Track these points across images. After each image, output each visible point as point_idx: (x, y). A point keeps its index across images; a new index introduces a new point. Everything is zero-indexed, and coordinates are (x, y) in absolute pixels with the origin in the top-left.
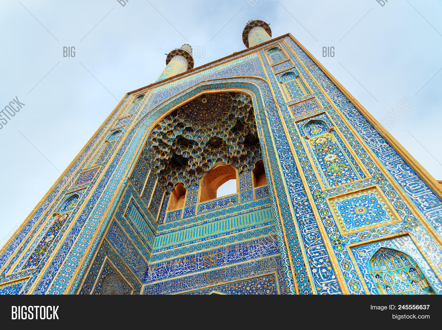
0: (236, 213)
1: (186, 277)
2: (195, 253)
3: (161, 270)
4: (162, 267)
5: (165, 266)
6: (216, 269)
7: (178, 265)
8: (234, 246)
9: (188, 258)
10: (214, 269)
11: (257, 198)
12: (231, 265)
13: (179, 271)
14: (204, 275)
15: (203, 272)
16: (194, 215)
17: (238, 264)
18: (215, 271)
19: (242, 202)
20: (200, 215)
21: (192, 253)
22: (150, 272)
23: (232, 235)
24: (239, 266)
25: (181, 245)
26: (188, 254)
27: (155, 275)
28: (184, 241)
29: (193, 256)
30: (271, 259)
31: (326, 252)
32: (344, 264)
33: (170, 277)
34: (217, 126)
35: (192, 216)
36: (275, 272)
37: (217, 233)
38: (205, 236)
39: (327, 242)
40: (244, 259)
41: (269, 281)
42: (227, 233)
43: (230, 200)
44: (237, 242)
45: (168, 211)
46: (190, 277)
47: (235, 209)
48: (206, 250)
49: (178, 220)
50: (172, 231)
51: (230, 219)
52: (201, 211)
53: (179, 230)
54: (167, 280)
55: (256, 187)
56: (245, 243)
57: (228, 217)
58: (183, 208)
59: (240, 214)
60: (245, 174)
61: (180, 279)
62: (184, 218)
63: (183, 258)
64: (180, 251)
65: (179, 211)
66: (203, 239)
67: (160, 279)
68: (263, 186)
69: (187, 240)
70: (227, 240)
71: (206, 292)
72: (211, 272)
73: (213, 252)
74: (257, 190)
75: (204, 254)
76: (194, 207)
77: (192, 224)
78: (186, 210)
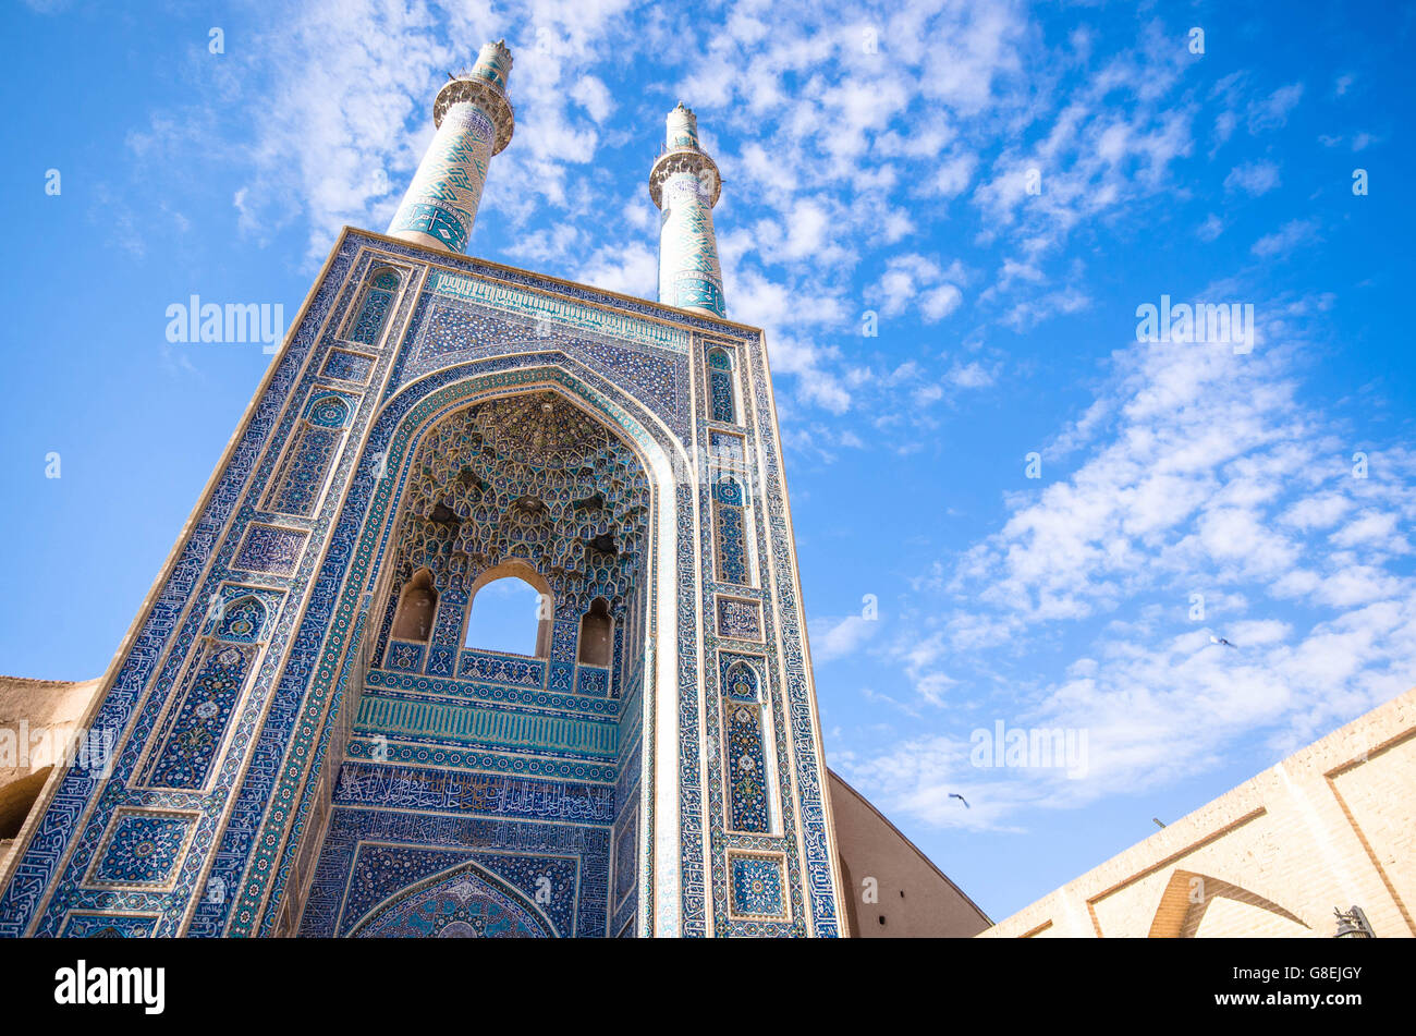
0: (534, 707)
1: (423, 817)
2: (445, 768)
3: (372, 784)
4: (374, 778)
5: (380, 776)
6: (482, 817)
7: (408, 783)
8: (521, 781)
9: (429, 773)
10: (477, 817)
11: (579, 691)
12: (508, 819)
13: (410, 798)
14: (458, 822)
15: (456, 815)
16: (450, 674)
17: (522, 820)
18: (479, 822)
19: (552, 689)
20: (464, 681)
21: (439, 768)
22: (348, 781)
23: (522, 756)
24: (523, 826)
25: (415, 739)
26: (429, 766)
27: (358, 790)
28: (425, 732)
29: (440, 775)
30: (577, 830)
33: (390, 804)
34: (548, 471)
35: (443, 674)
36: (579, 857)
37: (493, 738)
38: (470, 736)
40: (535, 815)
41: (567, 869)
42: (513, 749)
43: (529, 671)
44: (527, 775)
45: (391, 639)
46: (430, 817)
47: (535, 699)
48: (467, 770)
49: (414, 671)
50: (400, 696)
51: (522, 717)
52: (466, 669)
53: (416, 700)
54: (383, 809)
55: (583, 658)
56: (542, 783)
57: (519, 710)
58: (429, 645)
59: (542, 713)
60: (568, 615)
61: (411, 817)
62: (429, 672)
63: (419, 772)
64: (415, 754)
65: (420, 649)
66: (465, 744)
67: (368, 803)
68: (595, 666)
69: (431, 732)
70: (510, 764)
71: (457, 857)
72: (471, 821)
73: (480, 779)
74: (583, 672)
75: (463, 777)
76: (452, 654)
77: (445, 695)
78: (433, 651)
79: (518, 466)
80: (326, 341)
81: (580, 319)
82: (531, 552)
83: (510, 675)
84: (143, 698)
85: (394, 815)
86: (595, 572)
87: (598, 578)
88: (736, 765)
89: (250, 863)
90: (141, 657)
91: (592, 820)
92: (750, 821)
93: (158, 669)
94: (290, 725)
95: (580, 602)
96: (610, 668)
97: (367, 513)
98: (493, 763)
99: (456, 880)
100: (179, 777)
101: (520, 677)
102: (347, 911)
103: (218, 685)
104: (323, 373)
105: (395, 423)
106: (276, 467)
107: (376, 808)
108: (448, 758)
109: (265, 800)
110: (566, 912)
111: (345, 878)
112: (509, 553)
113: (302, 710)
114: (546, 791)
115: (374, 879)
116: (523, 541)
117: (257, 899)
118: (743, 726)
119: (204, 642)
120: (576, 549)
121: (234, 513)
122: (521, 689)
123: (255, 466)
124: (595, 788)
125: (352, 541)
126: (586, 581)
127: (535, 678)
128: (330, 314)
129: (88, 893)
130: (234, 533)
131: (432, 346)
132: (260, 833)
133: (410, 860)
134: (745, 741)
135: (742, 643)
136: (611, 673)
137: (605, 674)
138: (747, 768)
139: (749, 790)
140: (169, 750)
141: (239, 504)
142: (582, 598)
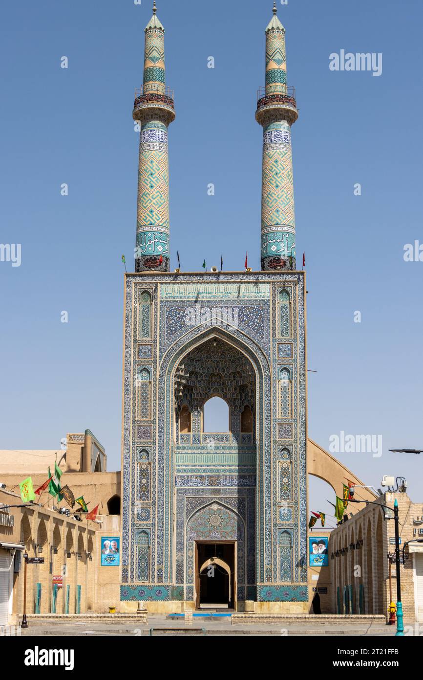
0: (228, 451)
1: (200, 489)
2: (203, 474)
3: (185, 481)
4: (185, 479)
6: (217, 487)
7: (194, 479)
8: (226, 476)
9: (200, 476)
10: (215, 487)
11: (242, 443)
12: (224, 487)
13: (196, 484)
14: (211, 489)
15: (210, 487)
16: (200, 443)
17: (228, 487)
18: (216, 489)
19: (233, 443)
20: (204, 445)
22: (178, 481)
23: (225, 468)
24: (229, 489)
25: (193, 466)
26: (199, 474)
27: (181, 483)
28: (196, 463)
29: (203, 476)
30: (245, 489)
31: (271, 527)
32: (275, 533)
33: (191, 486)
35: (198, 443)
36: (246, 497)
37: (216, 463)
38: (209, 463)
39: (272, 524)
40: (232, 485)
41: (243, 500)
42: (223, 466)
43: (224, 438)
44: (228, 474)
45: (180, 433)
46: (202, 489)
47: (227, 448)
48: (210, 474)
49: (189, 444)
50: (187, 453)
51: (224, 455)
52: (205, 441)
53: (191, 454)
54: (189, 487)
55: (242, 432)
56: (232, 476)
57: (223, 453)
58: (191, 433)
59: (231, 453)
60: (236, 413)
61: (197, 489)
62: (193, 443)
63: (197, 476)
64: (194, 471)
65: (189, 435)
66: (208, 466)
67: (185, 486)
68: (247, 433)
69: (198, 463)
70: (223, 471)
71: (212, 499)
72: (214, 489)
73: (214, 476)
74: (243, 435)
75: (209, 476)
76: (199, 436)
77: (200, 451)
78: (194, 435)
79: (209, 361)
80: (135, 341)
81: (222, 293)
82: (220, 389)
83: (219, 441)
84: (131, 480)
85: (193, 489)
86: (244, 395)
87: (245, 397)
88: (282, 481)
89: (164, 516)
90: (126, 471)
91: (249, 486)
92: (285, 497)
93: (131, 473)
94: (163, 483)
95: (240, 408)
96: (252, 433)
97: (165, 413)
98: (217, 471)
99: (212, 505)
100: (144, 498)
101: (222, 441)
102: (186, 514)
103: (144, 474)
104: (138, 358)
105: (165, 373)
106: (136, 402)
107: (187, 487)
108: (204, 471)
109: (163, 502)
110: (244, 512)
111: (184, 506)
112: (212, 392)
113: (165, 479)
114: (234, 478)
115: (191, 506)
116: (216, 386)
117: (168, 523)
118: (285, 469)
119: (138, 464)
120: (236, 389)
121: (131, 423)
122: (223, 445)
123: (131, 404)
124: (249, 476)
125: (164, 425)
126: (241, 399)
127: (227, 440)
128: (133, 327)
129: (137, 524)
130: (134, 430)
131: (169, 332)
132: (165, 510)
133: (199, 500)
134: (285, 473)
135: (285, 441)
136: (252, 435)
137: (250, 436)
138: (285, 482)
139: (285, 488)
140: (139, 492)
141: (131, 419)
142: (240, 406)
